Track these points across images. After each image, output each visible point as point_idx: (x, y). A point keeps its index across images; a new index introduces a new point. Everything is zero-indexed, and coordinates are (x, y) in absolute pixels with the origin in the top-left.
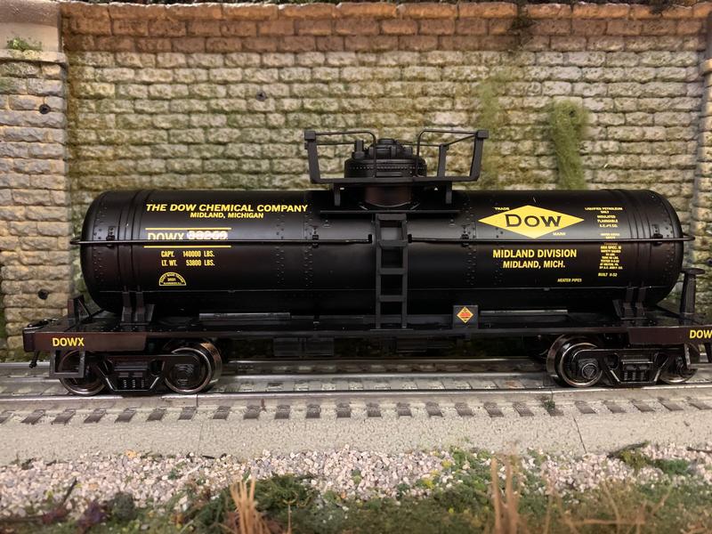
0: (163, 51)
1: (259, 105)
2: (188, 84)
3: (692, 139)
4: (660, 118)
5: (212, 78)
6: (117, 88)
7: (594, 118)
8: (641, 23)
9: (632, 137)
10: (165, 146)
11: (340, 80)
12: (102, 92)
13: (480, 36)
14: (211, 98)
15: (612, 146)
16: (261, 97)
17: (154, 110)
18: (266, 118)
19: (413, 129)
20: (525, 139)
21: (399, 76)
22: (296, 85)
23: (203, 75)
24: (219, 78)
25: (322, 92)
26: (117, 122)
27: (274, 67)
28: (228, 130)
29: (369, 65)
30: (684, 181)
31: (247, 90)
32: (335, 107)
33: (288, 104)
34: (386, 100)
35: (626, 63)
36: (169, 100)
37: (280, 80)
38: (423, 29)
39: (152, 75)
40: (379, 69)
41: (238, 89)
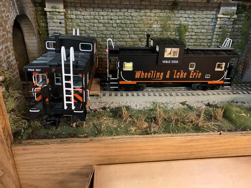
0: (88, 7)
1: (111, 22)
2: (93, 16)
3: (212, 33)
4: (206, 27)
5: (99, 14)
6: (76, 16)
7: (190, 27)
8: (204, 3)
9: (198, 32)
10: (88, 31)
11: (131, 16)
12: (72, 17)
13: (165, 6)
14: (99, 19)
15: (193, 34)
16: (111, 19)
17: (85, 22)
18: (112, 25)
19: (147, 28)
20: (173, 31)
21: (145, 15)
22: (120, 17)
23: (97, 13)
24: (101, 15)
25: (126, 18)
26: (76, 25)
27: (115, 12)
28: (103, 28)
29: (138, 12)
30: (209, 42)
31: (108, 18)
32: (129, 23)
33: (118, 21)
34: (141, 21)
35: (199, 13)
36: (89, 20)
37: (116, 15)
38: (151, 4)
39: (85, 13)
40: (140, 13)
41: (106, 17)
